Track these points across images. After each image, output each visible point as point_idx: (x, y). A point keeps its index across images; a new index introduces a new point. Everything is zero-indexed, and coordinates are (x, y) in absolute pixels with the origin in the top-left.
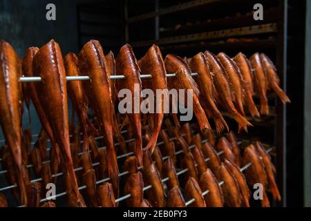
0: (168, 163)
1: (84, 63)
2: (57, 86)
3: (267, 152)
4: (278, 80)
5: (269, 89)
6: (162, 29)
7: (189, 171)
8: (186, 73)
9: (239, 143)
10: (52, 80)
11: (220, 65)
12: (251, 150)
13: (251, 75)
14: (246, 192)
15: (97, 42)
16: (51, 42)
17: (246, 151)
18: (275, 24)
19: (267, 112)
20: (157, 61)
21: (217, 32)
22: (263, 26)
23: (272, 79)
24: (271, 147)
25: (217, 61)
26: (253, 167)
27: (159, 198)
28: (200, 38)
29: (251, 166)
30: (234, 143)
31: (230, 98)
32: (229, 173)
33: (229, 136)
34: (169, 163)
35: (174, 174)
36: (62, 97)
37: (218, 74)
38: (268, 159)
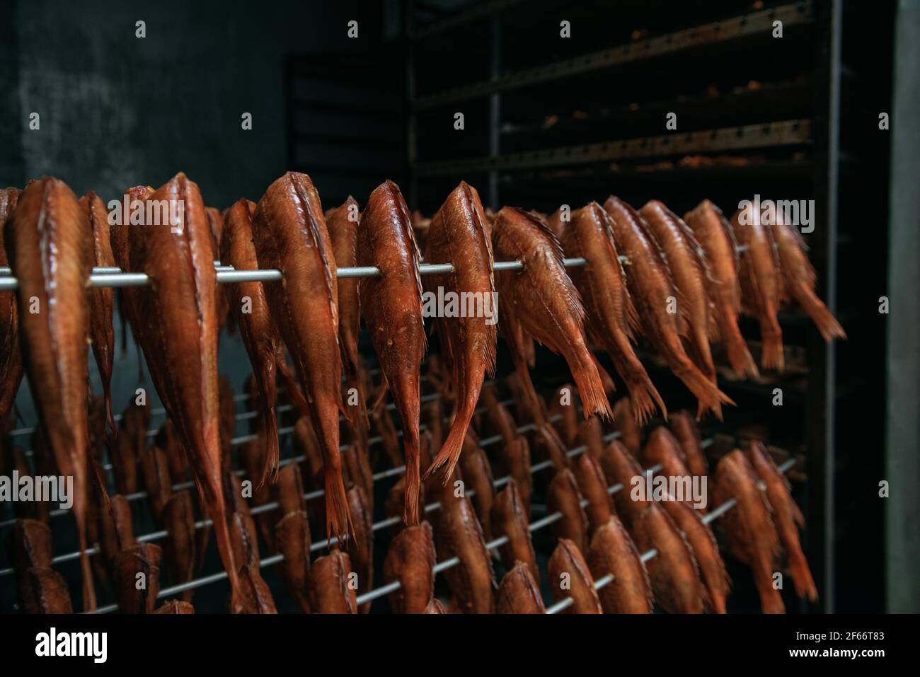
0: (505, 496)
1: (267, 235)
2: (189, 299)
3: (781, 469)
4: (813, 276)
5: (787, 300)
6: (508, 128)
7: (565, 519)
8: (551, 261)
9: (706, 443)
10: (174, 282)
11: (647, 236)
12: (736, 465)
13: (734, 262)
14: (718, 580)
15: (303, 178)
16: (175, 180)
17: (721, 465)
18: (804, 123)
19: (781, 363)
20: (470, 228)
21: (650, 141)
22: (773, 126)
23: (794, 274)
24: (792, 456)
25: (639, 224)
26: (741, 512)
27: (478, 594)
28: (605, 156)
29: (735, 507)
30: (691, 443)
31: (674, 327)
32: (672, 528)
33: (679, 425)
34: (510, 496)
35: (520, 527)
36: (200, 329)
37: (643, 260)
38: (781, 490)
